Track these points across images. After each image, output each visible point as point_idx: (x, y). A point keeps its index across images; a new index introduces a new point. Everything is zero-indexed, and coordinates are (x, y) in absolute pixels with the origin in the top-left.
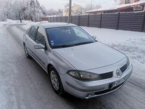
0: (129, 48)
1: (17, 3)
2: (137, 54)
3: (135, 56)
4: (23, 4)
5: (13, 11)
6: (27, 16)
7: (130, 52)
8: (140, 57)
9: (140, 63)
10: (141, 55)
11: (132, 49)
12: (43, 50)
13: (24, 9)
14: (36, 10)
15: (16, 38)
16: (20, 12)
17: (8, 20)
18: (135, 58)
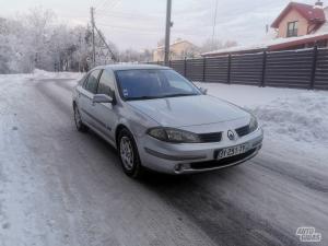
0: (275, 114)
1: (58, 37)
2: (288, 125)
3: (286, 128)
4: (71, 38)
5: (48, 53)
6: (77, 64)
7: (276, 121)
8: (294, 130)
9: (292, 140)
10: (297, 126)
11: (281, 117)
12: (109, 105)
13: (72, 49)
14: (98, 50)
15: (56, 102)
16: (62, 55)
17: (37, 70)
18: (284, 132)
